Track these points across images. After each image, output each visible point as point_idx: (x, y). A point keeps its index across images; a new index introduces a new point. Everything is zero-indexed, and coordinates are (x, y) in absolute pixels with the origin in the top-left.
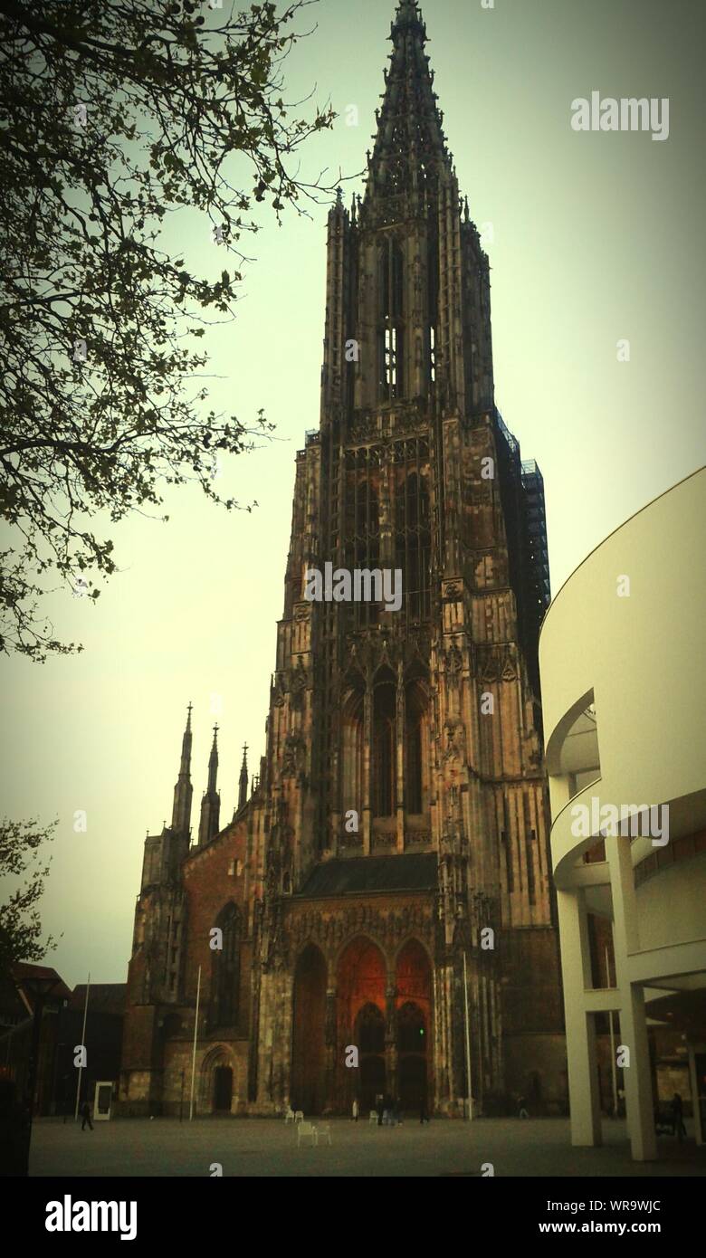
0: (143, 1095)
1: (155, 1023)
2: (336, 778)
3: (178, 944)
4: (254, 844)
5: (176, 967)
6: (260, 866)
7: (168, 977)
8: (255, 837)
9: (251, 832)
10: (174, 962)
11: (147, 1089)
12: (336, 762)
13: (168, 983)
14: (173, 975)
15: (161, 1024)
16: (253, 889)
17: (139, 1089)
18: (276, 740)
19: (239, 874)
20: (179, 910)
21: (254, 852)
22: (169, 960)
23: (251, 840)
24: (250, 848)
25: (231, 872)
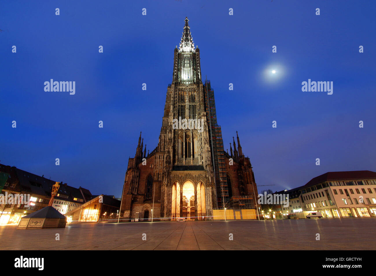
0: (128, 216)
1: (132, 199)
2: (177, 149)
3: (138, 181)
4: (156, 161)
5: (137, 186)
6: (157, 166)
7: (135, 188)
8: (157, 160)
9: (156, 158)
10: (136, 185)
11: (129, 215)
12: (177, 145)
13: (135, 190)
14: (136, 188)
15: (133, 199)
16: (156, 170)
17: (126, 215)
18: (162, 140)
19: (152, 167)
20: (138, 173)
21: (156, 163)
22: (135, 185)
23: (156, 160)
24: (155, 162)
25: (150, 167)
